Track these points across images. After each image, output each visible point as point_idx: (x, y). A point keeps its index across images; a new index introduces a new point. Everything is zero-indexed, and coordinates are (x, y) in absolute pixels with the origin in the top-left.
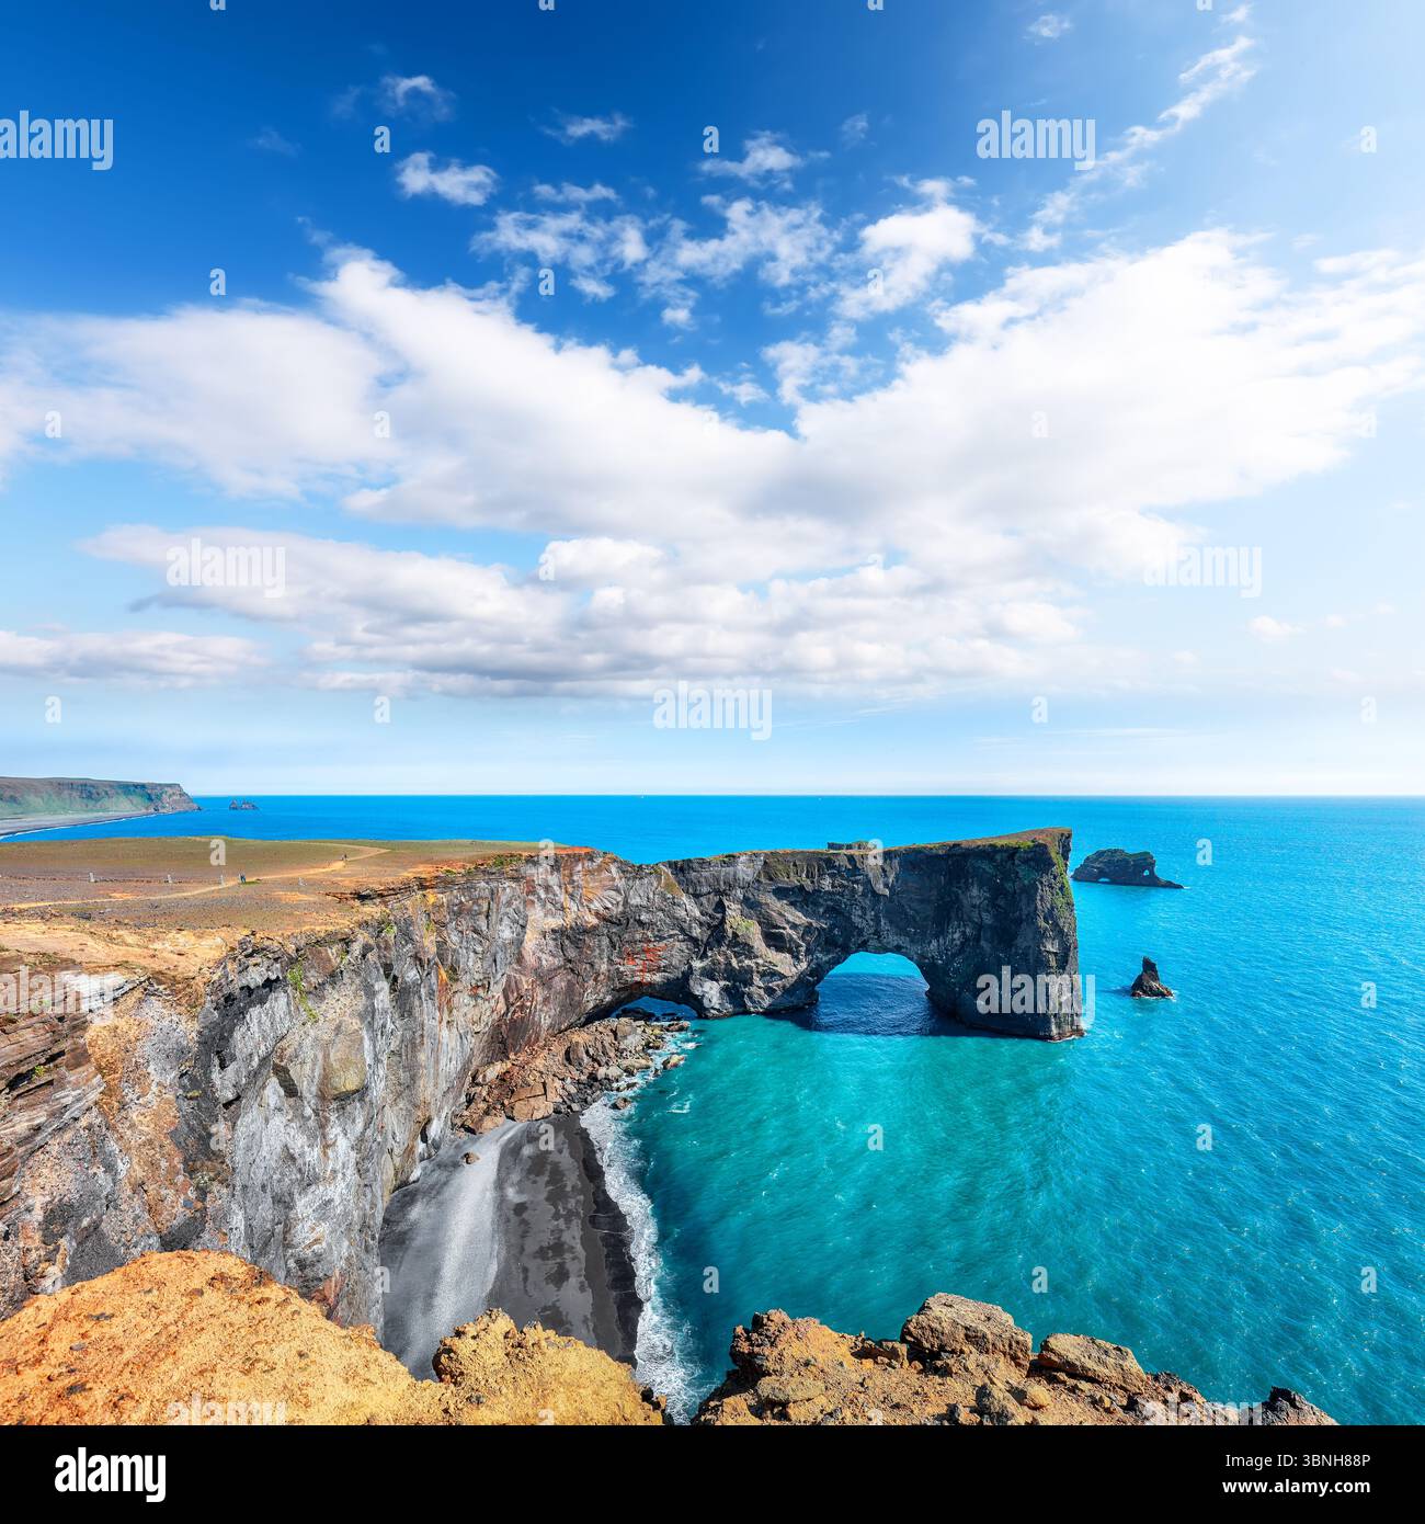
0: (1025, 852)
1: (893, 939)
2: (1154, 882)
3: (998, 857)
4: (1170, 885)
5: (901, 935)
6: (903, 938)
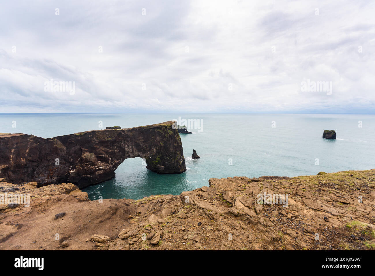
0: (169, 127)
1: (137, 153)
3: (163, 128)
5: (139, 152)
6: (140, 152)
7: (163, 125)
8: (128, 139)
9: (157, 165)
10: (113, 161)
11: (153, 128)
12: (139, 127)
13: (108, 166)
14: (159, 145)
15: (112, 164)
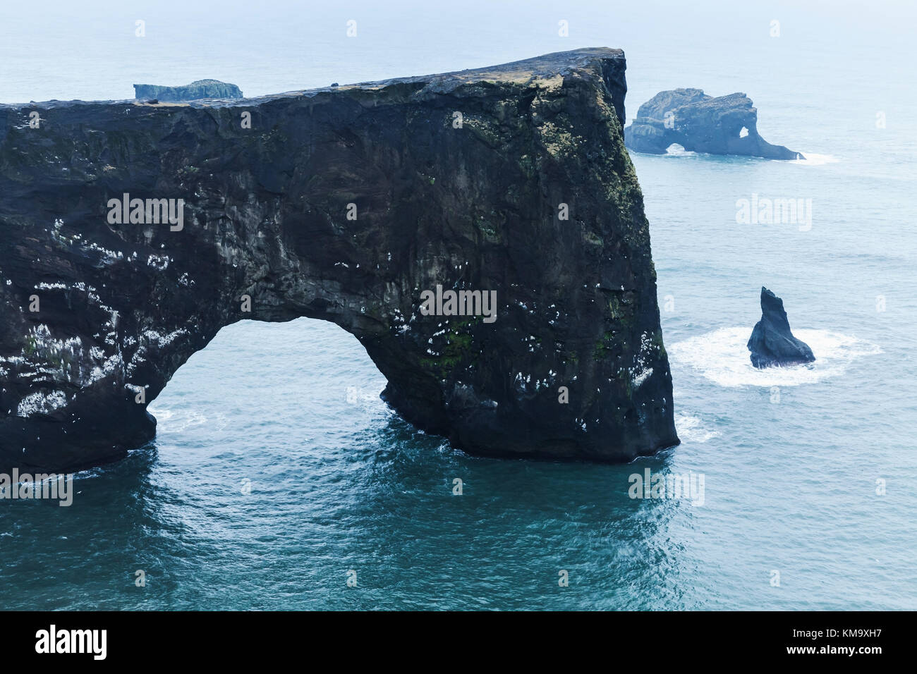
0: (551, 96)
1: (307, 287)
2: (758, 150)
4: (783, 154)
5: (322, 278)
6: (326, 283)
7: (507, 78)
8: (242, 180)
9: (451, 387)
10: (134, 329)
11: (424, 104)
12: (321, 94)
13: (100, 363)
14: (469, 236)
15: (128, 353)
